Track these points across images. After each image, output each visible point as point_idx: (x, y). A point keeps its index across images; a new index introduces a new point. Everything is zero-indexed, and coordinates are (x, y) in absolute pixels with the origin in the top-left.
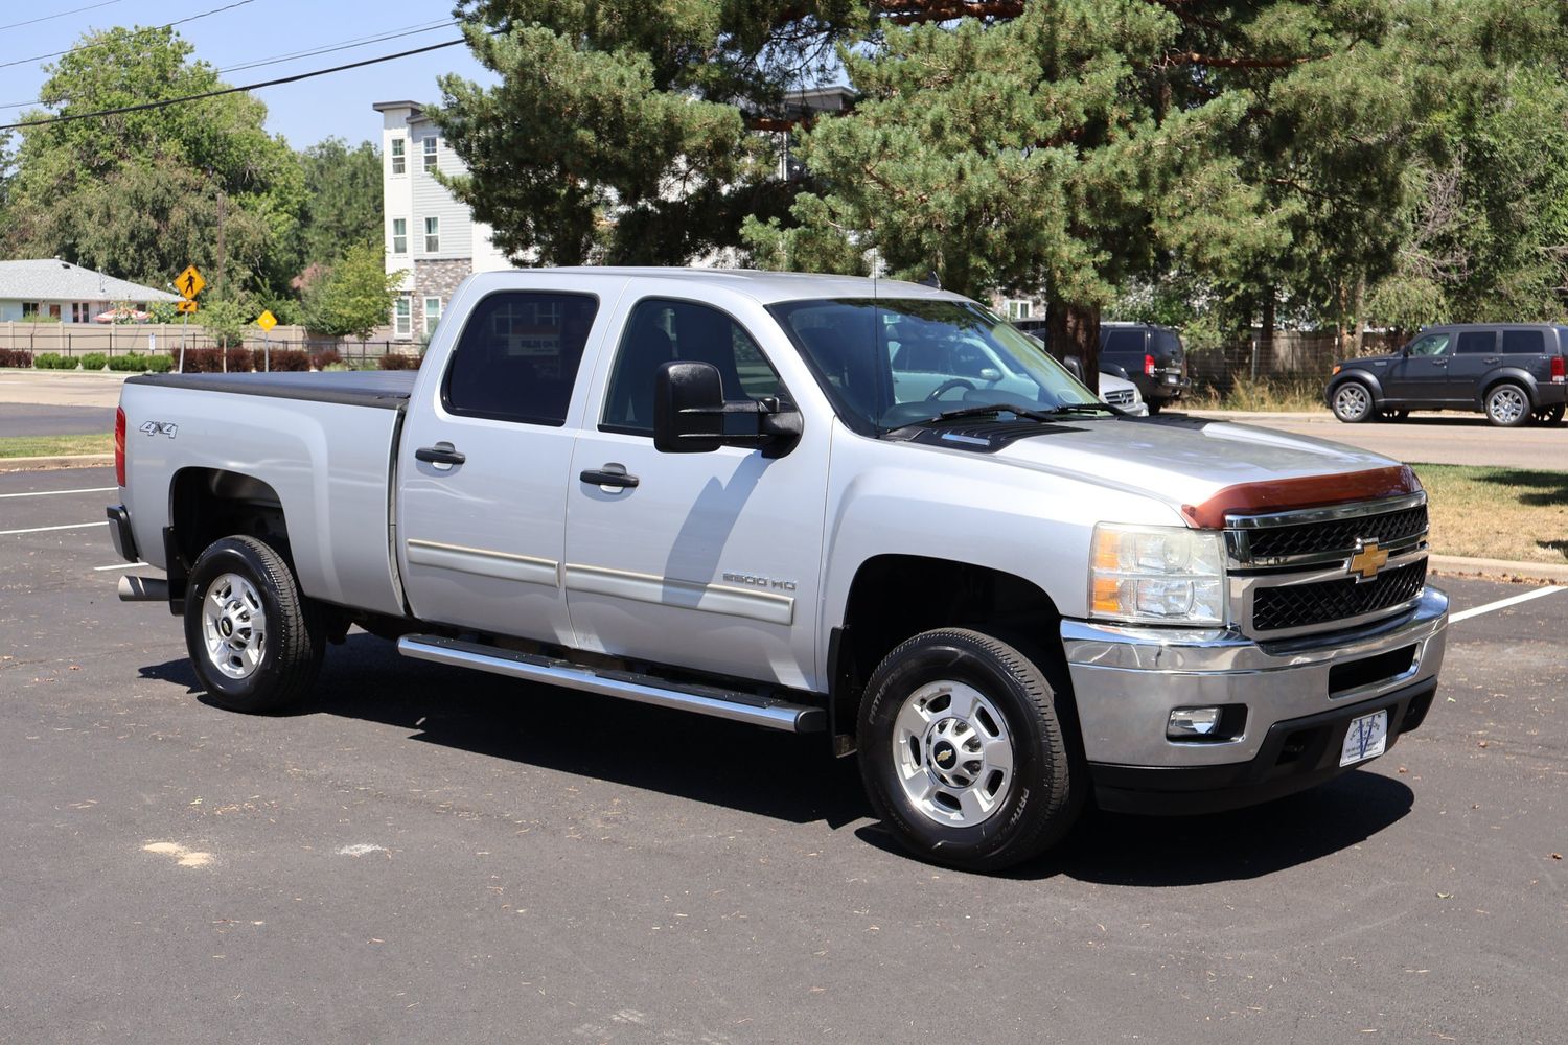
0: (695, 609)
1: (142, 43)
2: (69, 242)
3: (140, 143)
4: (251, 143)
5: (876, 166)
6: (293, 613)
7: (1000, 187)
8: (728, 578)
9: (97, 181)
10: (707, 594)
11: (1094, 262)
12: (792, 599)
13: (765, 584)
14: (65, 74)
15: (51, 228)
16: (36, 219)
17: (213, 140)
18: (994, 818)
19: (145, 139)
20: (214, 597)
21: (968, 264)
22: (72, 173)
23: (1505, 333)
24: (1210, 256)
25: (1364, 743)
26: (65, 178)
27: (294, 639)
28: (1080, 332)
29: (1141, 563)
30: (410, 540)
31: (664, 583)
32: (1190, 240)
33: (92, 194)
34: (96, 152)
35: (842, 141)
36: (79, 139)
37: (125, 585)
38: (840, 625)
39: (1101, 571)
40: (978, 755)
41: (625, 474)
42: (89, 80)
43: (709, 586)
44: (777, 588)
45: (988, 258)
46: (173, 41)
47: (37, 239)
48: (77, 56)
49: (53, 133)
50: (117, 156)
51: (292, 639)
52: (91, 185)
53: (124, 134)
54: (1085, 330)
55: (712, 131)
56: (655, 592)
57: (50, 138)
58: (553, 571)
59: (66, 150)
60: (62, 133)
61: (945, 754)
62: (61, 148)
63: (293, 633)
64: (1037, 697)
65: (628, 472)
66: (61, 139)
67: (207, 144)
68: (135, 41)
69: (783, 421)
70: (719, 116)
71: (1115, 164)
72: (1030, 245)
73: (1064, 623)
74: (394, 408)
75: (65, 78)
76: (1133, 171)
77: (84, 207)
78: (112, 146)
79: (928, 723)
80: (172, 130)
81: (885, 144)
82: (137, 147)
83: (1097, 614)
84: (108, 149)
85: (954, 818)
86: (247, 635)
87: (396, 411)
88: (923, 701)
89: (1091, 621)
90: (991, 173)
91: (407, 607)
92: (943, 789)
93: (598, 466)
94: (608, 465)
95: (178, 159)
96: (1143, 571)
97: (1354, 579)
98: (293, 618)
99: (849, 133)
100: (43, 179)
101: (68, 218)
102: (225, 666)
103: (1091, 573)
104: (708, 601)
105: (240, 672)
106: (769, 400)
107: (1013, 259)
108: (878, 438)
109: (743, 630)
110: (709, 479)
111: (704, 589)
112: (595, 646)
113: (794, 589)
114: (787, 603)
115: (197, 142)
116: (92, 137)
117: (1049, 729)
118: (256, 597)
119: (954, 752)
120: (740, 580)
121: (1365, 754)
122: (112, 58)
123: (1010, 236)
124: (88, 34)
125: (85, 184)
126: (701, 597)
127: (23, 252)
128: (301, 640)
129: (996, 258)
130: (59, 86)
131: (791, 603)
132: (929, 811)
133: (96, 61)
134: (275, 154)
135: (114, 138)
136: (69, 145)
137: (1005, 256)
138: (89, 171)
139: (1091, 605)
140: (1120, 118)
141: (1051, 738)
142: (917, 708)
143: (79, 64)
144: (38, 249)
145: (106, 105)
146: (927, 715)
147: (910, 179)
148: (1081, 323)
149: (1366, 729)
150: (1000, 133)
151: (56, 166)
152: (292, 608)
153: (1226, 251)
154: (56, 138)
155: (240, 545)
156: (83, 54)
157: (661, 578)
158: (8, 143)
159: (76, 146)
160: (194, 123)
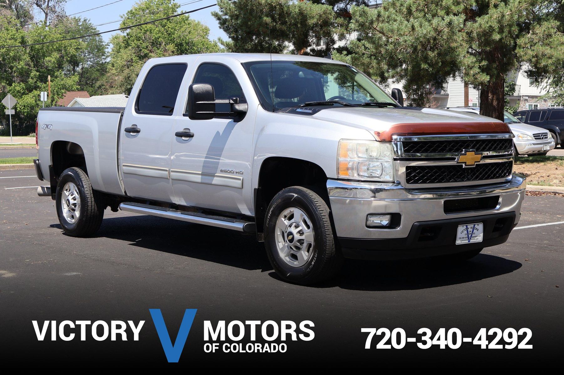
0: (211, 184)
1: (160, 5)
2: (129, 87)
3: (158, 46)
4: (203, 44)
5: (379, 26)
6: (90, 196)
7: (433, 34)
8: (221, 171)
9: (141, 62)
10: (215, 178)
11: (479, 65)
12: (242, 178)
13: (233, 173)
14: (128, 18)
15: (122, 81)
16: (116, 78)
17: (187, 44)
18: (308, 262)
19: (160, 44)
20: (65, 192)
21: (421, 67)
22: (132, 59)
24: (542, 64)
25: (470, 236)
26: (129, 62)
27: (90, 207)
28: (494, 101)
29: (359, 156)
30: (123, 164)
31: (202, 174)
32: (533, 57)
33: (139, 67)
34: (141, 50)
35: (361, 16)
36: (134, 45)
37: (40, 190)
38: (257, 187)
39: (341, 159)
40: (303, 237)
41: (190, 132)
42: (138, 21)
43: (216, 175)
44: (237, 174)
45: (429, 64)
46: (172, 3)
47: (116, 87)
48: (134, 11)
49: (124, 43)
50: (149, 51)
51: (89, 207)
52: (139, 63)
53: (152, 42)
54: (497, 100)
55: (321, 16)
56: (198, 179)
57: (123, 45)
58: (167, 173)
59: (129, 50)
60: (128, 42)
61: (291, 237)
62: (127, 49)
63: (89, 204)
64: (321, 212)
65: (191, 132)
66: (127, 45)
67: (185, 45)
68: (157, 4)
69: (240, 107)
70: (323, 10)
71: (487, 23)
72: (448, 58)
73: (328, 181)
74: (120, 113)
75: (129, 20)
76: (496, 26)
77: (135, 73)
78: (147, 47)
79: (287, 225)
80: (171, 40)
81: (379, 16)
82: (157, 47)
83: (341, 177)
84: (145, 49)
85: (296, 264)
86: (75, 206)
87: (120, 114)
88: (285, 217)
89: (338, 179)
90: (429, 28)
91: (125, 192)
92: (292, 252)
93: (181, 130)
94: (185, 129)
95: (173, 52)
96: (361, 159)
97: (462, 166)
98: (90, 198)
99: (364, 12)
100: (120, 62)
101: (129, 77)
102: (69, 219)
103: (338, 160)
104: (216, 181)
105: (73, 221)
106: (235, 98)
107: (440, 64)
108: (273, 112)
109: (227, 192)
110: (216, 132)
111: (214, 176)
112: (183, 203)
113: (242, 174)
114: (240, 179)
115: (181, 45)
116: (139, 44)
117: (325, 225)
118: (78, 191)
119: (293, 236)
120: (226, 172)
121: (471, 241)
122: (148, 11)
123: (439, 54)
124: (138, 2)
125: (136, 63)
126: (213, 179)
127: (111, 92)
128: (93, 207)
129: (433, 64)
130: (126, 23)
131: (242, 180)
132: (287, 261)
133: (141, 13)
134: (213, 49)
135: (148, 44)
136: (130, 47)
137: (437, 63)
138: (138, 58)
139: (338, 173)
140: (495, 4)
141: (326, 228)
142: (283, 219)
143: (134, 14)
144: (117, 90)
145: (145, 30)
146: (287, 222)
147: (392, 31)
148: (495, 97)
149: (470, 230)
150: (437, 11)
151: (125, 57)
152: (89, 194)
153: (550, 61)
154: (125, 45)
155: (73, 171)
156: (136, 10)
157: (201, 173)
158: (108, 48)
159: (133, 48)
160: (179, 37)
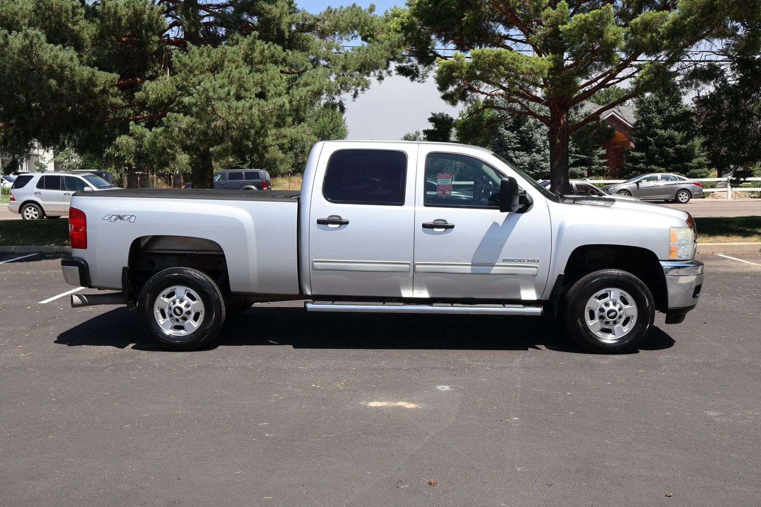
0: (490, 274)
12: (538, 266)
23: (246, 173)
31: (472, 265)
41: (446, 223)
43: (496, 264)
56: (468, 269)
61: (613, 314)
83: (671, 258)
103: (670, 244)
104: (495, 270)
112: (424, 295)
114: (534, 267)
119: (616, 313)
126: (492, 269)
157: (470, 263)
